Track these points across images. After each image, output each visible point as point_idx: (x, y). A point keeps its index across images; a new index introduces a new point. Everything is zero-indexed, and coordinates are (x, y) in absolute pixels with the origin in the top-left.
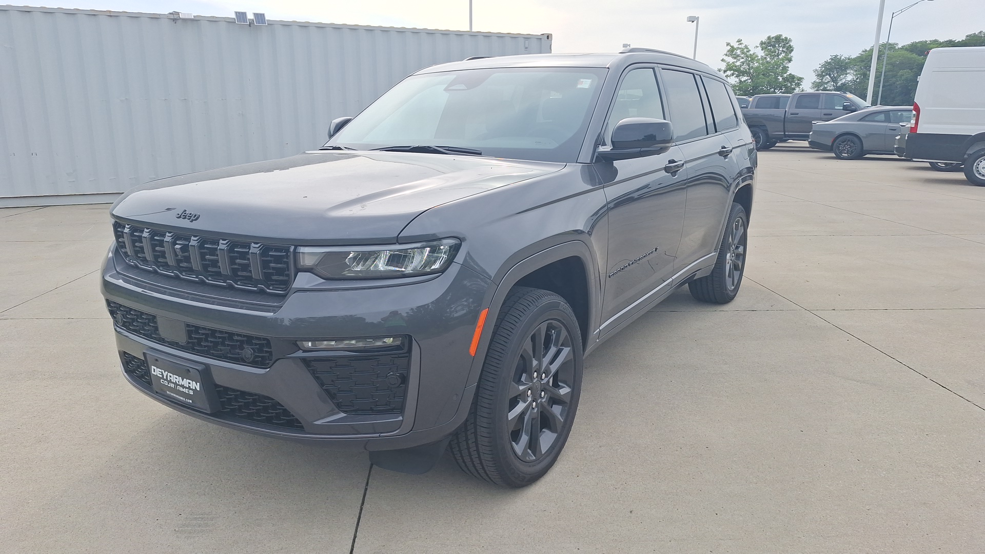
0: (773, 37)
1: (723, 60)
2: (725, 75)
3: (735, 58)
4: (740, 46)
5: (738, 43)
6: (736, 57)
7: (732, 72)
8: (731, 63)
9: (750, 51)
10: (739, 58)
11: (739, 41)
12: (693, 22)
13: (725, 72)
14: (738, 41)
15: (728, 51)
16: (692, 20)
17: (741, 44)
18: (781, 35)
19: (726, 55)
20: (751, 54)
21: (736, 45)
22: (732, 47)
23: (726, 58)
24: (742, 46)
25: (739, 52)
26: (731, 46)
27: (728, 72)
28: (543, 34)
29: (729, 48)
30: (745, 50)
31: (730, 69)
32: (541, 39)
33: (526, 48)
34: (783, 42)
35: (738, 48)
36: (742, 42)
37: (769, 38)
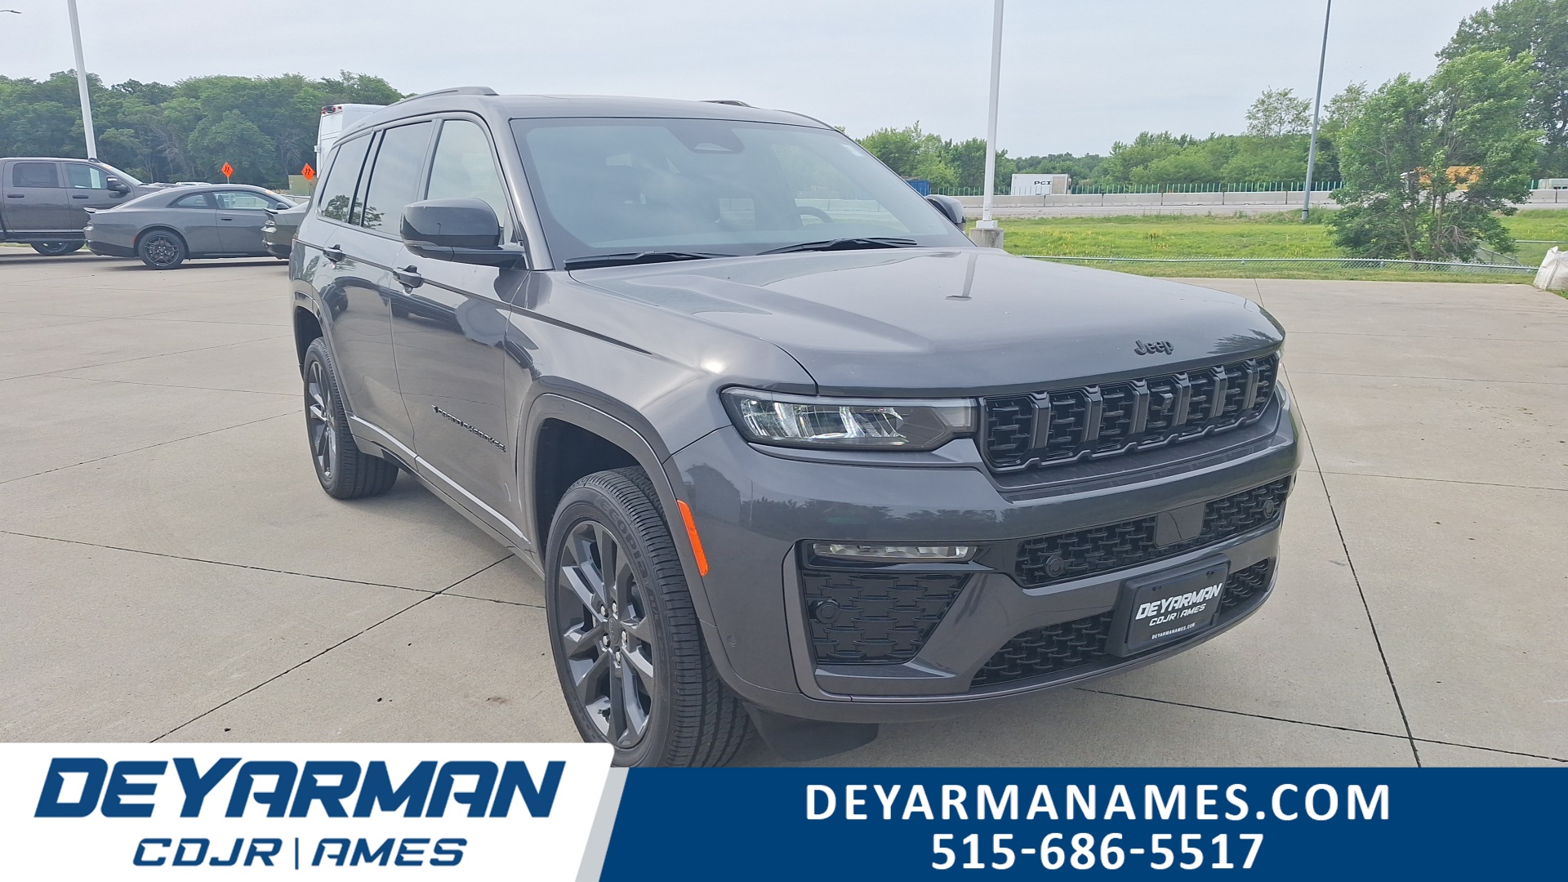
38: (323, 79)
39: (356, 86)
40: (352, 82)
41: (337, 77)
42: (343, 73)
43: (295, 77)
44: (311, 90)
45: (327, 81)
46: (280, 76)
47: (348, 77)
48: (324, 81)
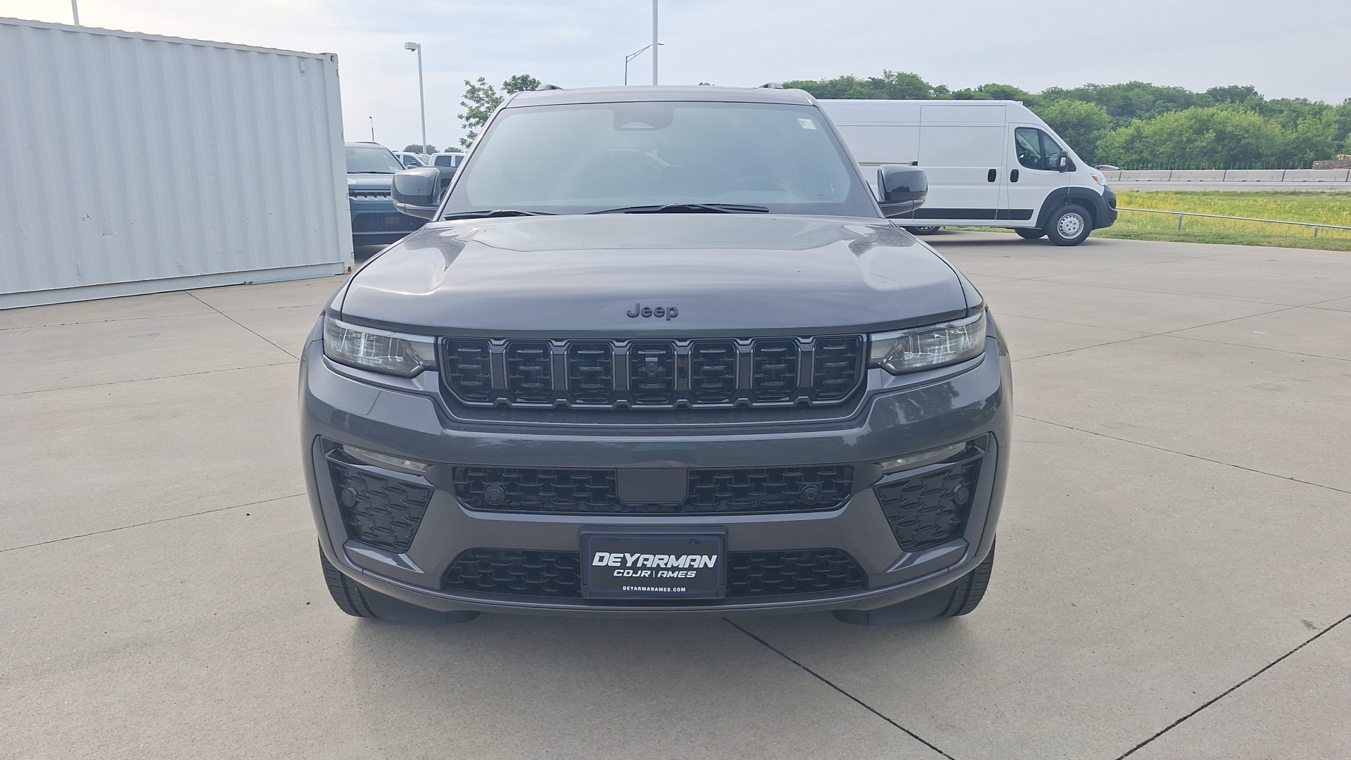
0: (519, 78)
1: (463, 104)
2: (468, 123)
3: (478, 102)
4: (482, 87)
5: (480, 83)
6: (479, 100)
7: (477, 119)
8: (474, 108)
9: (495, 93)
10: (483, 102)
11: (481, 80)
12: (413, 50)
13: (468, 119)
14: (479, 80)
15: (468, 92)
16: (412, 47)
17: (484, 84)
18: (527, 76)
19: (466, 97)
20: (496, 98)
21: (478, 85)
22: (473, 87)
23: (467, 101)
24: (486, 87)
25: (481, 94)
26: (471, 86)
27: (472, 119)
28: (324, 54)
29: (469, 88)
30: (490, 92)
31: (475, 116)
32: (322, 60)
33: (303, 72)
34: (531, 84)
35: (480, 89)
36: (485, 81)
37: (514, 78)
38: (869, 78)
39: (894, 83)
40: (891, 79)
41: (880, 76)
42: (885, 73)
43: (848, 78)
44: (859, 88)
45: (873, 79)
46: (837, 78)
47: (888, 75)
48: (870, 80)
